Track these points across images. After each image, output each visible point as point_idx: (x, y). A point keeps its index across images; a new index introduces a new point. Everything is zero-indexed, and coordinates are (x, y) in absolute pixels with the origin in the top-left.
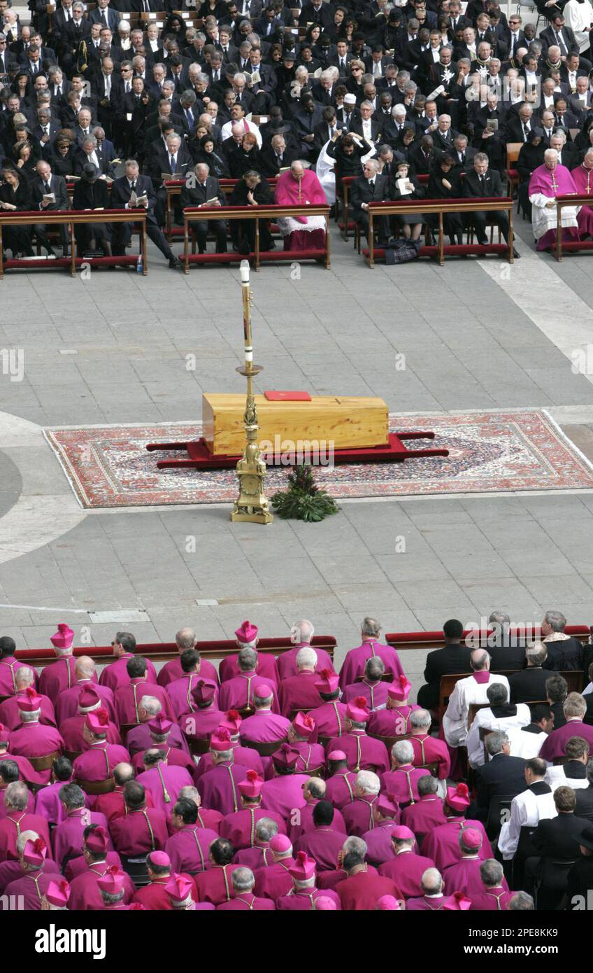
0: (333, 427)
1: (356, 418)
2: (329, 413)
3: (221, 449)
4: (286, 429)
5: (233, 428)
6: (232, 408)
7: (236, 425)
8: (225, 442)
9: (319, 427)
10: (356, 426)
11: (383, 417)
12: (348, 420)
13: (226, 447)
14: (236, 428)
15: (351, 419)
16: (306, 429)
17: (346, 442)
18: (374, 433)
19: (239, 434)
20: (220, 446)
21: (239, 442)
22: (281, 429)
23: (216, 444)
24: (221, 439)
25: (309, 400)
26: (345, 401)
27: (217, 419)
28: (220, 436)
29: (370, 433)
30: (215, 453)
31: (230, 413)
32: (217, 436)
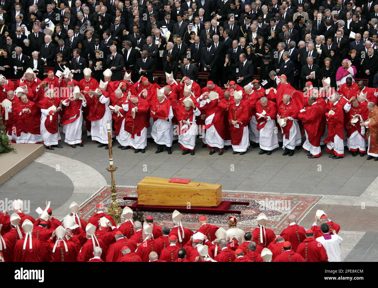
0: (191, 197)
1: (202, 193)
2: (189, 190)
3: (141, 202)
4: (170, 196)
5: (146, 193)
6: (146, 184)
8: (143, 199)
9: (185, 196)
10: (202, 197)
11: (214, 194)
12: (198, 194)
13: (143, 201)
14: (147, 193)
15: (199, 193)
16: (179, 196)
17: (197, 203)
18: (210, 201)
19: (149, 196)
20: (141, 200)
21: (149, 200)
22: (168, 195)
23: (139, 199)
24: (141, 198)
25: (187, 184)
26: (202, 185)
27: (139, 188)
28: (141, 196)
29: (208, 201)
30: (139, 204)
31: (145, 187)
32: (139, 196)
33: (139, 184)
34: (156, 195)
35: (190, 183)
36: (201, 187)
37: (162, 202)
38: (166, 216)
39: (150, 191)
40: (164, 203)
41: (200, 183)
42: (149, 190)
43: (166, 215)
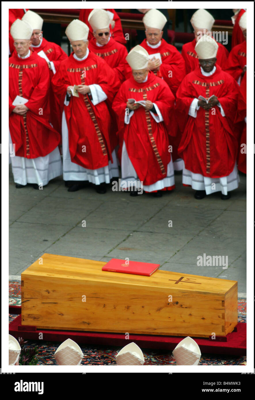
0: (159, 310)
1: (187, 302)
2: (154, 292)
3: (30, 320)
4: (104, 306)
5: (43, 297)
6: (44, 274)
7: (46, 294)
8: (34, 312)
9: (143, 307)
10: (188, 311)
11: (218, 304)
12: (177, 303)
13: (35, 318)
14: (47, 298)
15: (180, 302)
16: (128, 308)
17: (175, 328)
18: (208, 321)
19: (50, 305)
20: (29, 316)
21: (50, 314)
22: (99, 305)
23: (24, 313)
24: (30, 309)
25: (148, 275)
26: (188, 281)
27: (25, 285)
28: (28, 304)
29: (202, 321)
30: (24, 323)
31: (40, 280)
32: (25, 304)
33: (26, 272)
34: (70, 302)
35: (156, 275)
36: (183, 286)
37: (85, 321)
38: (94, 358)
39: (54, 291)
40: (89, 324)
41: (183, 275)
42: (50, 290)
43: (93, 354)
